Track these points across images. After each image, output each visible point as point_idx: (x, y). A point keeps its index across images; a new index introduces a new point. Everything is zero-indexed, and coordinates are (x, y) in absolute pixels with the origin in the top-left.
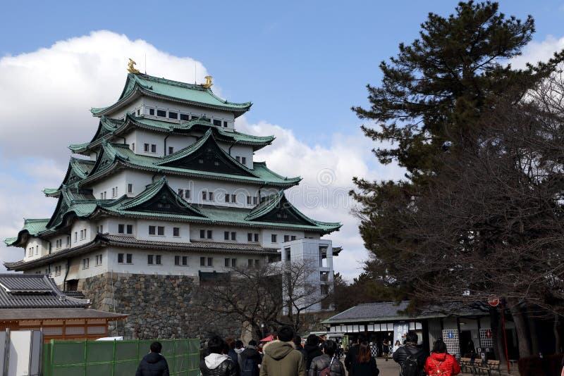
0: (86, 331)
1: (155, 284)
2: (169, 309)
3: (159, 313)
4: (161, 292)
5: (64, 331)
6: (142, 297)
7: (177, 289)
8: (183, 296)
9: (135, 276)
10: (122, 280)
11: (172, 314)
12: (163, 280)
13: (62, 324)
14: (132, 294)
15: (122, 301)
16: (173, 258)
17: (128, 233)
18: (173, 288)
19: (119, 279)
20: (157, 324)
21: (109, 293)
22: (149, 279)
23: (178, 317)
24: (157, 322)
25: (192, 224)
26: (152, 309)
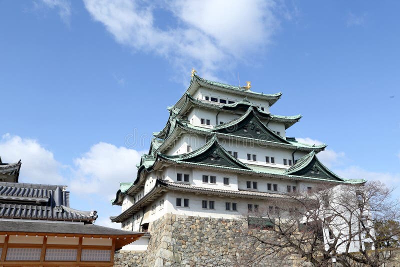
0: (80, 255)
1: (209, 226)
2: (221, 249)
3: (213, 252)
4: (214, 234)
5: (44, 255)
6: (198, 237)
7: (228, 231)
8: (234, 238)
9: (191, 218)
10: (180, 221)
11: (224, 253)
12: (215, 222)
13: (41, 242)
14: (188, 234)
15: (179, 239)
16: (225, 204)
17: (185, 181)
18: (225, 230)
19: (177, 220)
20: (211, 262)
21: (168, 232)
22: (203, 221)
23: (230, 256)
24: (211, 260)
25: (239, 175)
26: (206, 248)
